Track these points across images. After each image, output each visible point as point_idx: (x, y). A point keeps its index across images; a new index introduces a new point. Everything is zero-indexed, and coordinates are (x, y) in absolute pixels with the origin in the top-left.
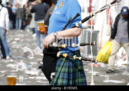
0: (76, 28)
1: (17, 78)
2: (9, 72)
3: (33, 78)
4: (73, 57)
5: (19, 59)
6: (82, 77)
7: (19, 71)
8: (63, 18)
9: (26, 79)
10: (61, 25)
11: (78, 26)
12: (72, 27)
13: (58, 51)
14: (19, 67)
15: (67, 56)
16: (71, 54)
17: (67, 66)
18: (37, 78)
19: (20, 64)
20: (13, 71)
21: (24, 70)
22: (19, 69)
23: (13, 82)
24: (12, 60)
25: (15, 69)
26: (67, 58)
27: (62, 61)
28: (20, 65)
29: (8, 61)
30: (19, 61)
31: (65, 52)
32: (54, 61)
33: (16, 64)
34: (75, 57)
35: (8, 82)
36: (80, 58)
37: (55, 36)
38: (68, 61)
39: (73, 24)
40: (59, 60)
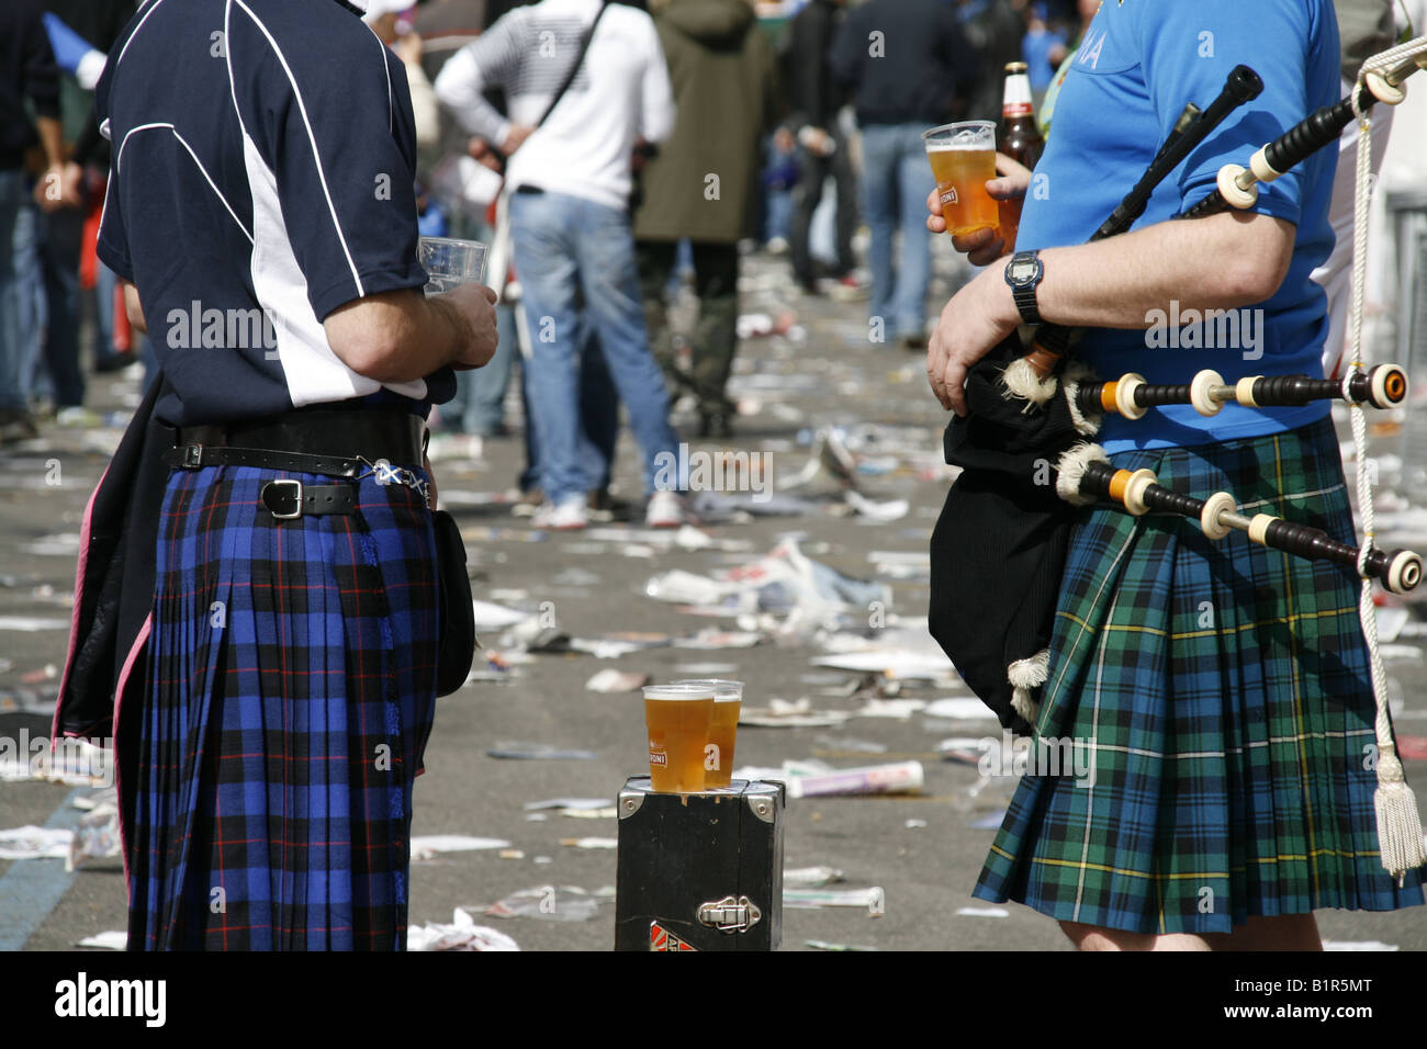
1: (745, 715)
2: (667, 645)
3: (901, 709)
4: (1198, 515)
5: (763, 524)
7: (766, 642)
8: (1129, 108)
9: (835, 717)
10: (1111, 174)
11: (1244, 199)
13: (1071, 440)
14: (763, 607)
15: (1147, 498)
17: (1160, 589)
18: (943, 708)
19: (773, 569)
20: (707, 639)
21: (819, 627)
22: (767, 622)
24: (691, 538)
25: (728, 625)
28: (776, 586)
29: (663, 539)
30: (766, 547)
33: (735, 570)
34: (1216, 509)
35: (654, 752)
36: (1259, 526)
37: (1017, 290)
38: (1159, 544)
39: (1201, 172)
40: (1089, 530)
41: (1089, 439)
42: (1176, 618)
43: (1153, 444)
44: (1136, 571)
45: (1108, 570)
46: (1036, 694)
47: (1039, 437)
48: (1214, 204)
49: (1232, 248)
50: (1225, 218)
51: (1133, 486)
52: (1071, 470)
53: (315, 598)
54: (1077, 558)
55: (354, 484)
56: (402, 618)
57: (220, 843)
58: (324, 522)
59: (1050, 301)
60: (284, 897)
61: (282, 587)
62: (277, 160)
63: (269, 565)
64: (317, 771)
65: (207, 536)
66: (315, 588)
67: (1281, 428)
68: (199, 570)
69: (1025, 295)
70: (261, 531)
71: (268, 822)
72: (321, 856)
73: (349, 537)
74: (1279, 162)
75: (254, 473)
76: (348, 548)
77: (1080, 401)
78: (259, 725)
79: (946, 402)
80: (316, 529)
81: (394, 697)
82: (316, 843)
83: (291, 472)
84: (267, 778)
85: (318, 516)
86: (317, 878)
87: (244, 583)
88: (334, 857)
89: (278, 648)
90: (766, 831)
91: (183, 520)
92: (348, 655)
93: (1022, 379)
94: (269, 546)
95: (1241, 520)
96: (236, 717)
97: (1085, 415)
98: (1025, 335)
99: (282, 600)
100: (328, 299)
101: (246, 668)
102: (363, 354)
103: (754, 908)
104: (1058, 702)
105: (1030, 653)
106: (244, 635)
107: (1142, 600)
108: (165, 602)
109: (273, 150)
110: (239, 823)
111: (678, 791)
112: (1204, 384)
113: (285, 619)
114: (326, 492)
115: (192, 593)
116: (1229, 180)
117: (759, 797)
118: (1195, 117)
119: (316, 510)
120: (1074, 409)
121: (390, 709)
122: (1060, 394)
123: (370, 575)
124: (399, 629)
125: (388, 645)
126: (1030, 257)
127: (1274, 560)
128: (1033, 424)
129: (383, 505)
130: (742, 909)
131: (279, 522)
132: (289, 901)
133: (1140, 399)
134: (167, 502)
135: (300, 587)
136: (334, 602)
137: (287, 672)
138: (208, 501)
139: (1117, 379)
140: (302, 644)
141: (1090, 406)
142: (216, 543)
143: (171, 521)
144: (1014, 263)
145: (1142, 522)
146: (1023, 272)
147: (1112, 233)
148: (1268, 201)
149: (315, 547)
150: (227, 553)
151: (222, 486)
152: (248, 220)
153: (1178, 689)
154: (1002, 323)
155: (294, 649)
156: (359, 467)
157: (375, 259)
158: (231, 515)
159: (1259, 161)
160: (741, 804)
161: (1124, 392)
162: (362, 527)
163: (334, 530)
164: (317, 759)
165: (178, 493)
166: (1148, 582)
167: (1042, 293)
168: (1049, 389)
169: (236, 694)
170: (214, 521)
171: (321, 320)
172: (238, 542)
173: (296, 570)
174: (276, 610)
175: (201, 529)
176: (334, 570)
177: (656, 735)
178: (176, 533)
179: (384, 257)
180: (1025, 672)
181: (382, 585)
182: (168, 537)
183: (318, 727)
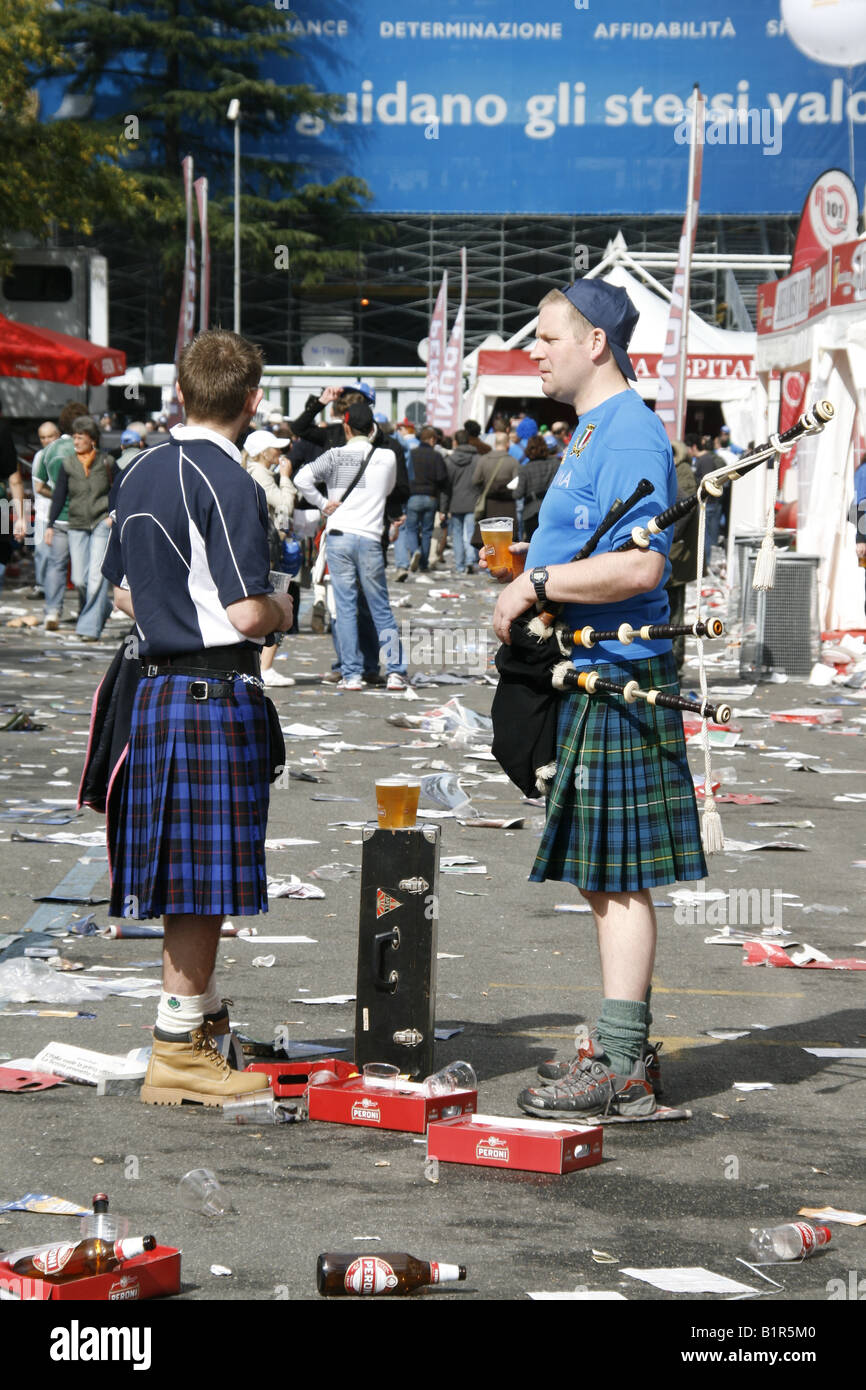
0: (634, 555)
2: (396, 747)
4: (621, 692)
5: (444, 688)
6: (677, 784)
7: (443, 746)
11: (644, 543)
12: (618, 550)
13: (559, 658)
15: (596, 685)
16: (615, 673)
17: (603, 731)
22: (445, 737)
23: (403, 808)
24: (411, 695)
25: (427, 738)
26: (601, 693)
27: (576, 706)
29: (396, 695)
30: (444, 700)
31: (588, 662)
32: (544, 707)
33: (429, 711)
34: (631, 689)
35: (380, 810)
36: (652, 696)
37: (536, 585)
38: (600, 709)
39: (622, 532)
40: (568, 705)
41: (567, 658)
42: (609, 743)
43: (599, 661)
44: (591, 724)
45: (578, 723)
46: (550, 782)
47: (544, 654)
48: (630, 545)
49: (638, 565)
50: (635, 553)
51: (589, 680)
52: (559, 674)
53: (215, 738)
54: (563, 719)
55: (232, 684)
56: (253, 747)
57: (173, 852)
58: (217, 702)
59: (551, 592)
60: (199, 877)
61: (199, 732)
62: (207, 532)
63: (193, 722)
64: (216, 818)
65: (162, 708)
66: (215, 732)
67: (654, 654)
68: (158, 724)
69: (540, 587)
70: (190, 706)
71: (192, 842)
72: (219, 857)
73: (229, 709)
74: (662, 525)
75: (185, 679)
76: (230, 714)
77: (563, 640)
78: (188, 797)
79: (502, 638)
80: (214, 705)
81: (251, 784)
82: (216, 852)
83: (202, 678)
84: (192, 822)
85: (215, 699)
86: (217, 868)
87: (182, 730)
88: (225, 860)
89: (197, 761)
90: (432, 847)
91: (148, 701)
92: (230, 765)
93: (537, 627)
94: (194, 712)
95: (641, 693)
96: (178, 793)
97: (565, 647)
98: (539, 606)
99: (199, 739)
100: (228, 597)
101: (182, 770)
102: (244, 624)
103: (426, 883)
104: (563, 787)
105: (546, 763)
106: (181, 754)
107: (596, 737)
108: (138, 740)
109: (204, 527)
110: (179, 842)
111: (391, 828)
112: (624, 630)
113: (200, 747)
114: (219, 688)
115: (154, 735)
116: (637, 535)
117: (429, 831)
118: (621, 504)
119: (215, 696)
120: (560, 643)
121: (250, 789)
122: (554, 635)
123: (239, 726)
124: (252, 752)
125: (248, 759)
126: (540, 569)
127: (661, 714)
128: (542, 648)
129: (245, 694)
130: (420, 883)
131: (198, 701)
132: (201, 879)
133: (593, 639)
134: (139, 693)
135: (207, 732)
136: (223, 740)
137: (201, 772)
138: (161, 692)
139: (581, 629)
140: (208, 759)
141: (568, 642)
142: (167, 712)
143: (141, 702)
144: (535, 572)
145: (592, 697)
146: (539, 576)
147: (581, 558)
148: (654, 543)
149: (214, 713)
150: (173, 715)
151: (169, 685)
152: (189, 559)
153: (609, 776)
154: (529, 600)
155: (205, 762)
156: (234, 676)
157: (253, 579)
158: (174, 698)
159: (652, 525)
160: (420, 834)
161: (585, 635)
162: (235, 704)
163: (222, 705)
164: (216, 813)
165: (145, 689)
166: (597, 728)
167: (548, 586)
168: (550, 632)
169: (177, 782)
170: (165, 700)
171: (225, 607)
172: (178, 711)
173: (205, 724)
174: (196, 742)
175: (159, 704)
176: (223, 724)
177: (380, 802)
178: (144, 706)
179: (256, 578)
180: (544, 772)
181: (244, 730)
182: (140, 708)
183: (216, 798)
